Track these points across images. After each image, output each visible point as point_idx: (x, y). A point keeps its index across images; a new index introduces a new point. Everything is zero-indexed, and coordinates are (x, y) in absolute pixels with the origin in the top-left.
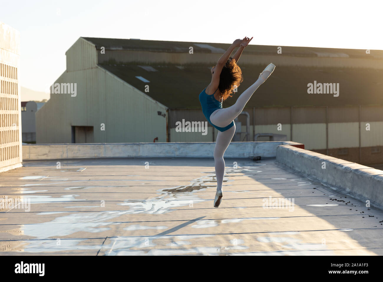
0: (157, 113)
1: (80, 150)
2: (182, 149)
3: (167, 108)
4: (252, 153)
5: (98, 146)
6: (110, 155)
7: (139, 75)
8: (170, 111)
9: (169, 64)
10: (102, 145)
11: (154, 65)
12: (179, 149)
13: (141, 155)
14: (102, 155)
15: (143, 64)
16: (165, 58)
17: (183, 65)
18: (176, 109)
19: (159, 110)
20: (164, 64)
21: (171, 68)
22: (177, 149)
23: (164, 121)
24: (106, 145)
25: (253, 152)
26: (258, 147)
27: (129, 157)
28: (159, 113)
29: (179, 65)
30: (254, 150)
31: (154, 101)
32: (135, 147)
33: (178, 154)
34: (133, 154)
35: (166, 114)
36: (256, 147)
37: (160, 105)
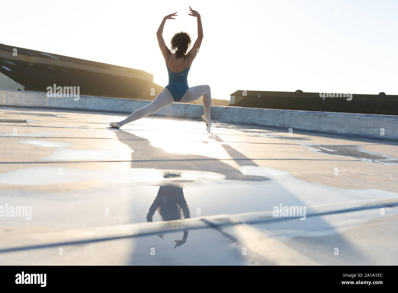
2: (126, 105)
3: (25, 87)
4: (183, 113)
7: (4, 66)
8: (26, 89)
11: (14, 61)
12: (124, 104)
13: (88, 107)
15: (6, 59)
16: (21, 58)
18: (31, 89)
19: (19, 88)
20: (20, 61)
21: (25, 64)
22: (122, 104)
25: (185, 112)
26: (189, 108)
27: (75, 108)
29: (31, 63)
30: (185, 110)
33: (122, 109)
36: (187, 108)
37: (20, 85)
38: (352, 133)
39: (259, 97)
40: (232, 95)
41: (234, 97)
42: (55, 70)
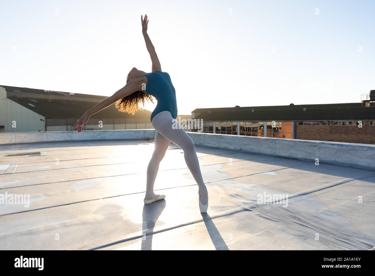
0: (40, 120)
1: (26, 137)
2: (102, 135)
3: (45, 118)
5: (41, 134)
6: (51, 139)
7: (30, 103)
8: (46, 119)
9: (44, 99)
10: (44, 133)
11: (37, 99)
12: (100, 134)
14: (45, 140)
15: (31, 99)
16: (42, 96)
17: (51, 100)
18: (50, 118)
19: (41, 118)
20: (42, 99)
21: (45, 101)
23: (43, 123)
24: (48, 133)
25: (144, 135)
27: (66, 140)
28: (41, 120)
29: (49, 100)
31: (38, 115)
32: (70, 134)
33: (99, 138)
34: (69, 139)
35: (45, 120)
37: (41, 116)
38: (237, 149)
39: (210, 112)
40: (192, 112)
41: (194, 113)
42: (67, 103)
